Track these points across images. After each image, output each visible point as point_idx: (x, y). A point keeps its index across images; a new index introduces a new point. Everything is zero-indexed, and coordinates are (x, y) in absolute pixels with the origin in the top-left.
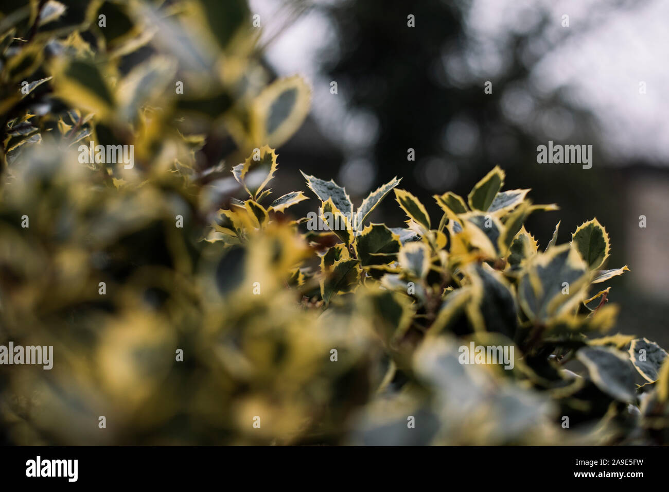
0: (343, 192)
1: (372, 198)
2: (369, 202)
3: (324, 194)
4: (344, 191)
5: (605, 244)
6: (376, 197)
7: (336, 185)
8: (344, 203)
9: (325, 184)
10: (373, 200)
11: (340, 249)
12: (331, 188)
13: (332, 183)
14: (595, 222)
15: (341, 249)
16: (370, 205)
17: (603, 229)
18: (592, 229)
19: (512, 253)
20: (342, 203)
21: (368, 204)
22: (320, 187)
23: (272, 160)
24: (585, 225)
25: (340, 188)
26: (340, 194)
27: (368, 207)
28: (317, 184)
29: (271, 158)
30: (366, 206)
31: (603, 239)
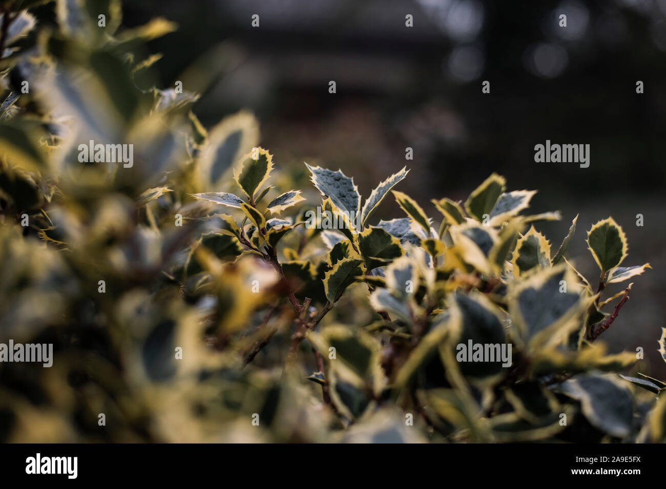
0: (351, 183)
1: (381, 188)
2: (377, 193)
3: (330, 186)
4: (352, 181)
5: (621, 245)
6: (384, 187)
7: (344, 176)
8: (351, 195)
9: (332, 174)
10: (382, 191)
11: (346, 244)
12: (338, 179)
13: (339, 173)
14: (611, 222)
15: (348, 245)
16: (378, 197)
17: (619, 228)
18: (608, 229)
19: (521, 255)
20: (349, 195)
21: (376, 195)
22: (327, 178)
23: (267, 160)
24: (601, 223)
25: (347, 178)
26: (347, 185)
27: (376, 199)
28: (323, 175)
29: (266, 158)
30: (374, 198)
31: (619, 239)
